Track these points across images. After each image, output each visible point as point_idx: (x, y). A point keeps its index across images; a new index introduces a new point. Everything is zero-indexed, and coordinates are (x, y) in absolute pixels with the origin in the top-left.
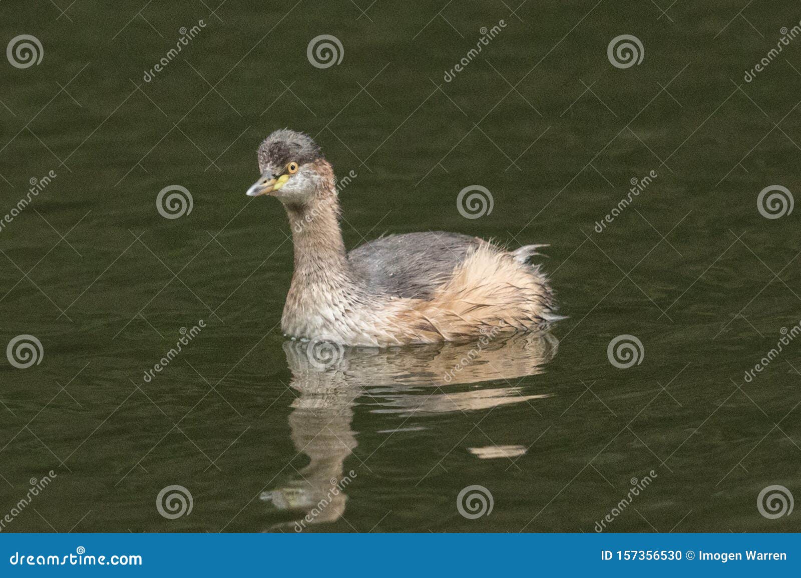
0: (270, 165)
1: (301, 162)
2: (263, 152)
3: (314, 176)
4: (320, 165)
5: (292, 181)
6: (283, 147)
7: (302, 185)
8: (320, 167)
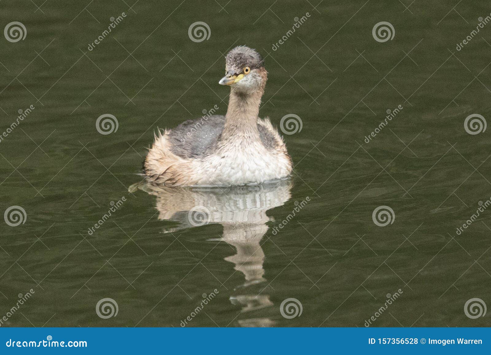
0: (234, 67)
1: (252, 67)
2: (230, 58)
3: (258, 77)
4: (262, 71)
5: (245, 79)
6: (243, 57)
7: (250, 82)
8: (262, 72)
